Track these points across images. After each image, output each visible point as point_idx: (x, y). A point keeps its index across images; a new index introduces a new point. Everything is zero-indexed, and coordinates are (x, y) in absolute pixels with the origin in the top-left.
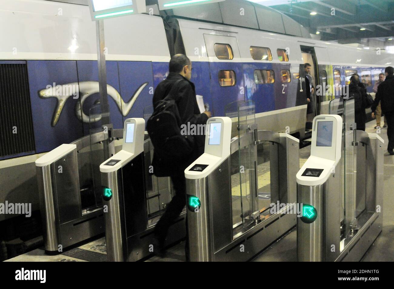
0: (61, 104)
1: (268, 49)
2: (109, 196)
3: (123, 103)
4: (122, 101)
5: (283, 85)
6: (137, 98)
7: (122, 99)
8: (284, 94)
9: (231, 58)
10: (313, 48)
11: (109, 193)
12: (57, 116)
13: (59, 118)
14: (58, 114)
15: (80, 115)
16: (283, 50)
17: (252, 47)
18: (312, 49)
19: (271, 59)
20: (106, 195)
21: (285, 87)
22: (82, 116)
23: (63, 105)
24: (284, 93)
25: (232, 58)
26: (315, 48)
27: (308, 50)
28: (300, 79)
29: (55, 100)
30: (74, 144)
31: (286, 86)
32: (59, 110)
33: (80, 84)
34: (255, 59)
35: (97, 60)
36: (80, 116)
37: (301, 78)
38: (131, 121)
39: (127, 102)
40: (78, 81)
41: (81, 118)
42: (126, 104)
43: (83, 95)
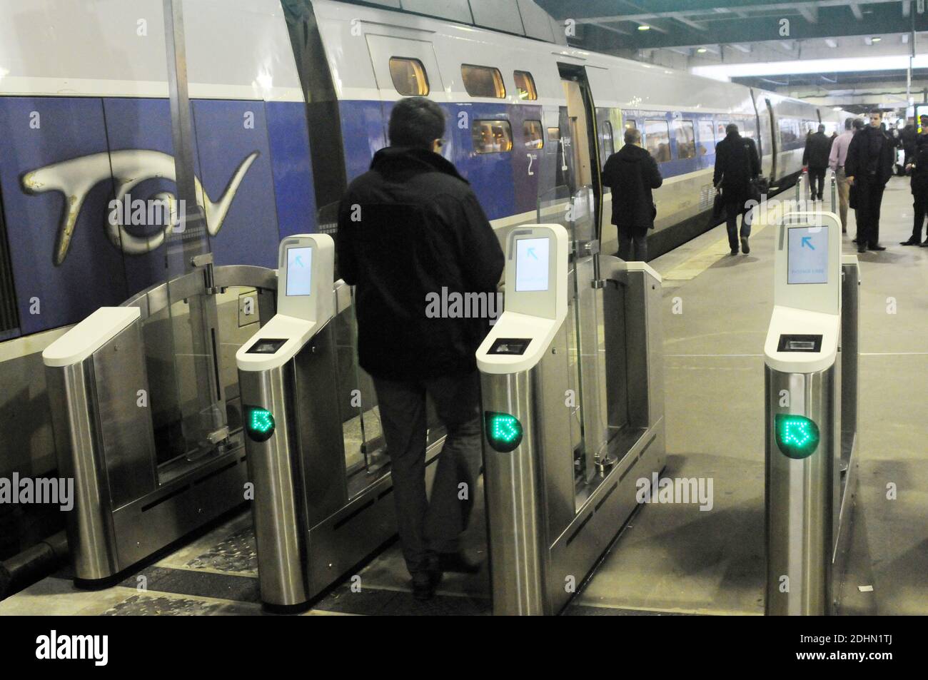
0: (74, 208)
1: (495, 72)
2: (264, 429)
3: (209, 205)
4: (206, 196)
5: (529, 155)
6: (237, 191)
7: (205, 194)
8: (531, 176)
9: (423, 93)
10: (582, 69)
11: (264, 423)
12: (66, 238)
13: (70, 243)
14: (68, 234)
15: (118, 234)
16: (524, 75)
17: (464, 65)
18: (579, 72)
19: (504, 95)
20: (255, 427)
21: (533, 161)
22: (120, 237)
23: (78, 209)
24: (531, 173)
25: (426, 92)
26: (586, 68)
27: (571, 73)
28: (561, 141)
29: (58, 198)
30: (132, 306)
31: (535, 157)
32: (69, 224)
33: (112, 155)
34: (472, 93)
35: (168, 97)
36: (116, 238)
37: (562, 138)
38: (300, 240)
39: (217, 200)
40: (109, 150)
41: (119, 243)
42: (215, 205)
43: (122, 184)
